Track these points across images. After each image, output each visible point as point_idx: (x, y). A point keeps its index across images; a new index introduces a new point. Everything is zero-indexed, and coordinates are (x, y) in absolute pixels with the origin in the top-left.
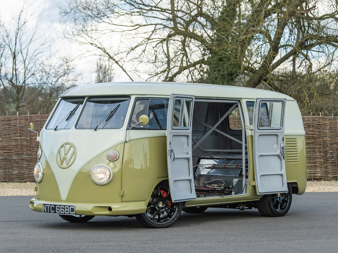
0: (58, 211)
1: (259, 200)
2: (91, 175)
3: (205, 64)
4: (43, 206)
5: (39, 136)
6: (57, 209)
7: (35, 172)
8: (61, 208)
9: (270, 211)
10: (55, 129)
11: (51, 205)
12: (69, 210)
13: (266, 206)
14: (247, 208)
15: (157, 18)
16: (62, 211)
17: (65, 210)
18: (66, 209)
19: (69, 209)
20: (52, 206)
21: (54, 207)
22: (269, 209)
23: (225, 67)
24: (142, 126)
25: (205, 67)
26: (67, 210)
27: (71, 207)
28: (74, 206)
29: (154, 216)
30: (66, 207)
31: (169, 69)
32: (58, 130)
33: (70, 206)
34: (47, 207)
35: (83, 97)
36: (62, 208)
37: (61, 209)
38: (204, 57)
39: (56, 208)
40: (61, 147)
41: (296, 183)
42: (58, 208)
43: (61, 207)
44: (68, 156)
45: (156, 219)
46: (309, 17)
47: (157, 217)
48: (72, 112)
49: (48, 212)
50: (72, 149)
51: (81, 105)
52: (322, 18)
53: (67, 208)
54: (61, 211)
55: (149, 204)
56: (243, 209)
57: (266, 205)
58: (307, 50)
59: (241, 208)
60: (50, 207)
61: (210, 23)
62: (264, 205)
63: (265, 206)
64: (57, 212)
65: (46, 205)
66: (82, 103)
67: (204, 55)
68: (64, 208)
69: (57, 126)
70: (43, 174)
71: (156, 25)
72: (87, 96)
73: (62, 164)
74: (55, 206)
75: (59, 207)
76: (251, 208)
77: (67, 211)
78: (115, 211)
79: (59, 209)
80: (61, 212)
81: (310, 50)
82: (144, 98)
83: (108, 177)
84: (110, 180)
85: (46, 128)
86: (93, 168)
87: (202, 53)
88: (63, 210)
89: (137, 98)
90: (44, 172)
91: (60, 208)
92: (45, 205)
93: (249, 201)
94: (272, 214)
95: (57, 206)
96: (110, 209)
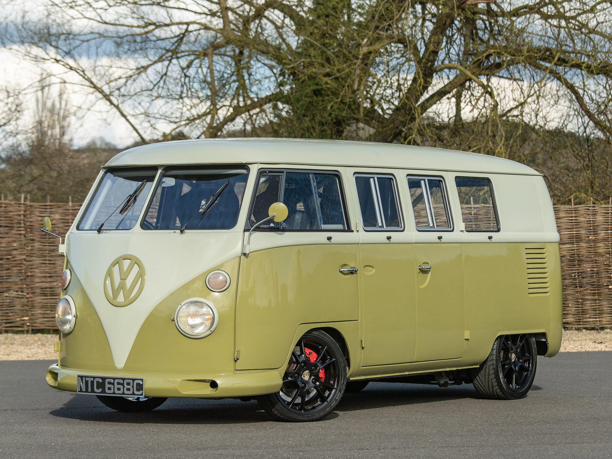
0: (109, 389)
1: (478, 366)
2: (175, 319)
3: (283, 103)
4: (78, 380)
5: (63, 243)
6: (107, 386)
7: (60, 314)
8: (116, 383)
9: (497, 387)
10: (99, 231)
11: (94, 378)
12: (133, 387)
13: (490, 379)
14: (453, 382)
15: (187, 10)
16: (119, 389)
17: (124, 387)
18: (125, 385)
19: (132, 384)
20: (96, 380)
21: (101, 381)
22: (496, 384)
23: (329, 108)
24: (272, 225)
25: (284, 109)
26: (128, 387)
27: (136, 382)
28: (142, 380)
29: (294, 399)
30: (126, 381)
31: (213, 111)
32: (104, 231)
33: (134, 380)
34: (87, 382)
35: (155, 168)
36: (118, 383)
37: (117, 386)
38: (282, 88)
39: (107, 383)
40: (114, 264)
41: (544, 335)
42: (109, 383)
43: (116, 381)
44: (129, 282)
45: (298, 404)
46: (493, 11)
47: (299, 400)
48: (131, 196)
49: (90, 390)
50: (136, 268)
51: (148, 184)
52: (516, 13)
53: (128, 384)
54: (116, 389)
55: (286, 375)
56: (446, 384)
57: (491, 377)
58: (487, 75)
59: (442, 382)
60: (92, 382)
61: (293, 20)
62: (487, 377)
63: (488, 379)
64: (107, 391)
65: (84, 378)
66: (151, 179)
67: (281, 84)
68: (123, 384)
69: (103, 225)
70: (76, 317)
71: (188, 24)
72: (161, 166)
73: (115, 296)
74: (104, 379)
75: (112, 381)
76: (459, 383)
77: (128, 390)
78: (224, 389)
79: (112, 386)
80: (116, 392)
81: (494, 75)
82: (274, 170)
83: (208, 323)
84: (212, 329)
85: (78, 228)
86: (180, 306)
87: (279, 81)
88: (121, 387)
89: (262, 170)
90: (78, 314)
91: (113, 384)
92: (81, 377)
93: (460, 368)
94: (501, 393)
95: (107, 381)
96: (214, 385)
